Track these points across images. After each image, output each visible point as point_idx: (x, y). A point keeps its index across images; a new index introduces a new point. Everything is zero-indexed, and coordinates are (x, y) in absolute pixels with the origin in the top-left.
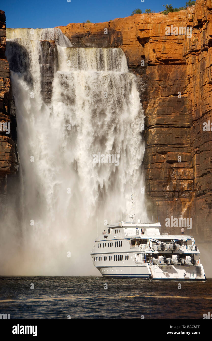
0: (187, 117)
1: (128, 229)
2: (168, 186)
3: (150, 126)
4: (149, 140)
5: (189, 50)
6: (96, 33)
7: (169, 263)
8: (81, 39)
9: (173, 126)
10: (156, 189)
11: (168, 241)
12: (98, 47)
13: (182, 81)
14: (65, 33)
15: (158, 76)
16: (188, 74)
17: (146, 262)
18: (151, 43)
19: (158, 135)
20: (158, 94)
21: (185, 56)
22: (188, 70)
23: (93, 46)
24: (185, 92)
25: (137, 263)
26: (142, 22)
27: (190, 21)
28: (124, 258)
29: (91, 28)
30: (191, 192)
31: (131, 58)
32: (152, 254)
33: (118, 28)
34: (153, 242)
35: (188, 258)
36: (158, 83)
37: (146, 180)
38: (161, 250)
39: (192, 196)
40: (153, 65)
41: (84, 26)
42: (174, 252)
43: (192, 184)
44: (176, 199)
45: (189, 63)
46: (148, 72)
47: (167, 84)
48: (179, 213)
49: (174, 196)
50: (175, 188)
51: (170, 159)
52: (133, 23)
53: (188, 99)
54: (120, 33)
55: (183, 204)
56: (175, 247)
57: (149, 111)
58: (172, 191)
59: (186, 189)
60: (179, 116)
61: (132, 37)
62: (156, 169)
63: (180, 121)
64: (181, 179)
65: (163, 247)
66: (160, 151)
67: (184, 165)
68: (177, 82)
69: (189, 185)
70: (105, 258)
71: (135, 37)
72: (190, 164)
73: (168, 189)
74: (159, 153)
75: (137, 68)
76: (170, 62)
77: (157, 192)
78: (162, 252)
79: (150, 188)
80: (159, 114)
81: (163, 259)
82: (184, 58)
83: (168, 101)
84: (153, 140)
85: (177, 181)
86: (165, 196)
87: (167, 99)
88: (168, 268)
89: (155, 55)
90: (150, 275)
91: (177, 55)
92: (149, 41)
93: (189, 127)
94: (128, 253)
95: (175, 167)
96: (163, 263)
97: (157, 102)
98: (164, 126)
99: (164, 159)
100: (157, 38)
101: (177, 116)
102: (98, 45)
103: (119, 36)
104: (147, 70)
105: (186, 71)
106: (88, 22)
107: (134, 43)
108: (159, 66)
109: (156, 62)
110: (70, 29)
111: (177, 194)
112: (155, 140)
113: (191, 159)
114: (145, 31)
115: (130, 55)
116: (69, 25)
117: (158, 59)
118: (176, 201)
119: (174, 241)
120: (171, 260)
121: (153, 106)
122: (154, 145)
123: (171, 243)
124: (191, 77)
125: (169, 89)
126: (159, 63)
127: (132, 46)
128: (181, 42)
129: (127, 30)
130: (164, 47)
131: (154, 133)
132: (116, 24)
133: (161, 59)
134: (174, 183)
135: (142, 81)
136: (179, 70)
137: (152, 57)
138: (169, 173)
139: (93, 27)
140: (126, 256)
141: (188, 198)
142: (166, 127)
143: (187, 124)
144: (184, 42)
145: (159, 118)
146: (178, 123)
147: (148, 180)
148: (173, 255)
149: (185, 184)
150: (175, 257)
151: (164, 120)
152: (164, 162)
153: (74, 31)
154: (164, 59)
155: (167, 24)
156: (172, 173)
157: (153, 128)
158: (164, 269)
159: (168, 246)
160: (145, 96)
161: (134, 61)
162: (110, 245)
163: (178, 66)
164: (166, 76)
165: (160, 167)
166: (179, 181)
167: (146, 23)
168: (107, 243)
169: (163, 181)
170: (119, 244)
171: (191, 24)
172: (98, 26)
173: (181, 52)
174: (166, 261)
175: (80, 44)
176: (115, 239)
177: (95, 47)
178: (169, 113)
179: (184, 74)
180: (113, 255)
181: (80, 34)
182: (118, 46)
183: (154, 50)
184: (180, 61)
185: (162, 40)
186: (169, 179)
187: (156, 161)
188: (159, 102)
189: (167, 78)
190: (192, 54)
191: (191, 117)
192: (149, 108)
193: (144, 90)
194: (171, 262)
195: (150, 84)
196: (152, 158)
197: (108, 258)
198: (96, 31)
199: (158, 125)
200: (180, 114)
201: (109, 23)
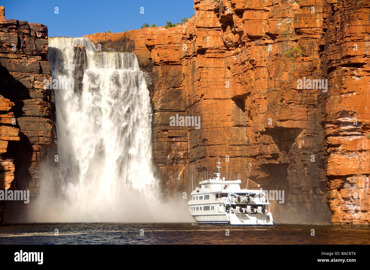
0: (182, 104)
1: (214, 185)
2: (169, 155)
3: (156, 111)
4: (155, 121)
5: (183, 56)
6: (115, 41)
7: (244, 212)
8: (104, 45)
9: (172, 110)
10: (160, 157)
11: (244, 194)
12: (117, 52)
13: (179, 77)
14: (92, 40)
15: (161, 73)
16: (183, 73)
17: (226, 212)
18: (156, 49)
19: (162, 117)
20: (161, 87)
21: (181, 59)
22: (183, 70)
23: (113, 50)
24: (181, 86)
25: (220, 212)
26: (149, 34)
27: (184, 35)
28: (211, 208)
29: (111, 37)
30: (186, 160)
31: (141, 59)
32: (230, 205)
33: (132, 37)
34: (232, 195)
35: (260, 208)
36: (161, 79)
37: (153, 150)
38: (237, 201)
39: (186, 162)
40: (158, 65)
41: (106, 35)
42: (248, 204)
43: (186, 153)
44: (174, 165)
45: (184, 65)
46: (154, 70)
47: (168, 79)
48: (177, 175)
49: (174, 162)
50: (174, 156)
51: (171, 135)
52: (143, 34)
53: (183, 90)
54: (133, 41)
55: (180, 168)
56: (249, 199)
57: (155, 99)
58: (172, 159)
59: (182, 157)
60: (177, 103)
61: (142, 44)
62: (160, 142)
63: (178, 107)
64: (178, 150)
65: (239, 199)
66: (163, 129)
67: (181, 140)
68: (175, 78)
69: (184, 154)
70: (197, 208)
71: (144, 44)
72: (185, 139)
73: (169, 157)
74: (162, 131)
75: (146, 67)
76: (170, 63)
77: (161, 160)
78: (238, 203)
79: (155, 157)
80: (162, 101)
81: (239, 209)
82: (180, 61)
83: (169, 92)
84: (158, 121)
85: (175, 151)
86: (167, 163)
87: (168, 91)
88: (243, 216)
89: (159, 58)
90: (229, 222)
91: (175, 58)
92: (154, 48)
93: (185, 111)
94: (213, 205)
95: (174, 141)
96: (239, 212)
97: (161, 92)
98: (166, 111)
99: (166, 135)
100: (161, 46)
101: (175, 103)
102: (117, 49)
103: (132, 44)
104: (153, 69)
105: (182, 70)
106: (110, 32)
107: (143, 49)
108: (162, 66)
109: (160, 63)
110: (95, 38)
111: (175, 161)
112: (159, 121)
113: (186, 135)
114: (152, 40)
115: (140, 58)
116: (95, 34)
117: (161, 61)
118: (175, 166)
119: (248, 194)
120: (245, 210)
121: (158, 96)
122: (159, 125)
123: (246, 196)
124: (185, 75)
125: (170, 83)
126: (163, 64)
127: (142, 51)
128: (178, 49)
129: (138, 39)
130: (166, 52)
131: (159, 116)
132: (130, 34)
133: (164, 61)
134: (173, 152)
135: (150, 77)
136: (177, 69)
137: (157, 59)
138: (170, 145)
139: (113, 36)
140: (212, 207)
141: (183, 164)
142: (167, 111)
143: (182, 109)
144: (180, 49)
145: (162, 104)
146: (176, 108)
147: (154, 150)
148: (247, 206)
149: (181, 154)
150: (249, 207)
151: (166, 106)
152: (166, 137)
153: (98, 38)
154: (166, 61)
155: (168, 36)
156: (172, 145)
157: (158, 112)
158: (240, 217)
159: (243, 199)
160: (152, 88)
161: (144, 62)
162: (201, 198)
163: (176, 66)
164: (167, 73)
165: (163, 141)
166: (177, 151)
167: (152, 34)
168: (199, 196)
169: (165, 151)
170: (207, 197)
171: (185, 36)
172: (117, 35)
173: (178, 56)
174: (241, 211)
175: (103, 48)
176: (204, 193)
177: (115, 51)
178: (170, 101)
179: (180, 72)
180: (203, 206)
181: (103, 41)
182: (132, 50)
183: (158, 54)
184: (177, 63)
185: (164, 48)
186: (170, 150)
187: (160, 136)
188: (162, 93)
189: (168, 75)
190: (185, 58)
191: (186, 104)
192: (155, 97)
193: (151, 84)
194: (245, 211)
195: (156, 79)
196: (157, 135)
197: (199, 209)
198: (116, 39)
199: (161, 110)
200: (177, 102)
201: (125, 33)
